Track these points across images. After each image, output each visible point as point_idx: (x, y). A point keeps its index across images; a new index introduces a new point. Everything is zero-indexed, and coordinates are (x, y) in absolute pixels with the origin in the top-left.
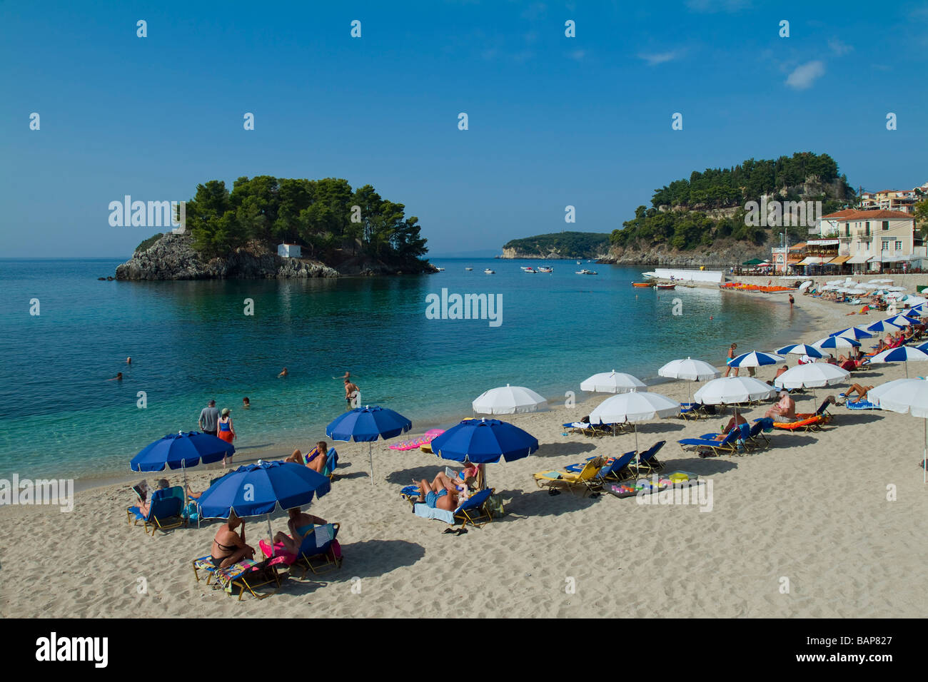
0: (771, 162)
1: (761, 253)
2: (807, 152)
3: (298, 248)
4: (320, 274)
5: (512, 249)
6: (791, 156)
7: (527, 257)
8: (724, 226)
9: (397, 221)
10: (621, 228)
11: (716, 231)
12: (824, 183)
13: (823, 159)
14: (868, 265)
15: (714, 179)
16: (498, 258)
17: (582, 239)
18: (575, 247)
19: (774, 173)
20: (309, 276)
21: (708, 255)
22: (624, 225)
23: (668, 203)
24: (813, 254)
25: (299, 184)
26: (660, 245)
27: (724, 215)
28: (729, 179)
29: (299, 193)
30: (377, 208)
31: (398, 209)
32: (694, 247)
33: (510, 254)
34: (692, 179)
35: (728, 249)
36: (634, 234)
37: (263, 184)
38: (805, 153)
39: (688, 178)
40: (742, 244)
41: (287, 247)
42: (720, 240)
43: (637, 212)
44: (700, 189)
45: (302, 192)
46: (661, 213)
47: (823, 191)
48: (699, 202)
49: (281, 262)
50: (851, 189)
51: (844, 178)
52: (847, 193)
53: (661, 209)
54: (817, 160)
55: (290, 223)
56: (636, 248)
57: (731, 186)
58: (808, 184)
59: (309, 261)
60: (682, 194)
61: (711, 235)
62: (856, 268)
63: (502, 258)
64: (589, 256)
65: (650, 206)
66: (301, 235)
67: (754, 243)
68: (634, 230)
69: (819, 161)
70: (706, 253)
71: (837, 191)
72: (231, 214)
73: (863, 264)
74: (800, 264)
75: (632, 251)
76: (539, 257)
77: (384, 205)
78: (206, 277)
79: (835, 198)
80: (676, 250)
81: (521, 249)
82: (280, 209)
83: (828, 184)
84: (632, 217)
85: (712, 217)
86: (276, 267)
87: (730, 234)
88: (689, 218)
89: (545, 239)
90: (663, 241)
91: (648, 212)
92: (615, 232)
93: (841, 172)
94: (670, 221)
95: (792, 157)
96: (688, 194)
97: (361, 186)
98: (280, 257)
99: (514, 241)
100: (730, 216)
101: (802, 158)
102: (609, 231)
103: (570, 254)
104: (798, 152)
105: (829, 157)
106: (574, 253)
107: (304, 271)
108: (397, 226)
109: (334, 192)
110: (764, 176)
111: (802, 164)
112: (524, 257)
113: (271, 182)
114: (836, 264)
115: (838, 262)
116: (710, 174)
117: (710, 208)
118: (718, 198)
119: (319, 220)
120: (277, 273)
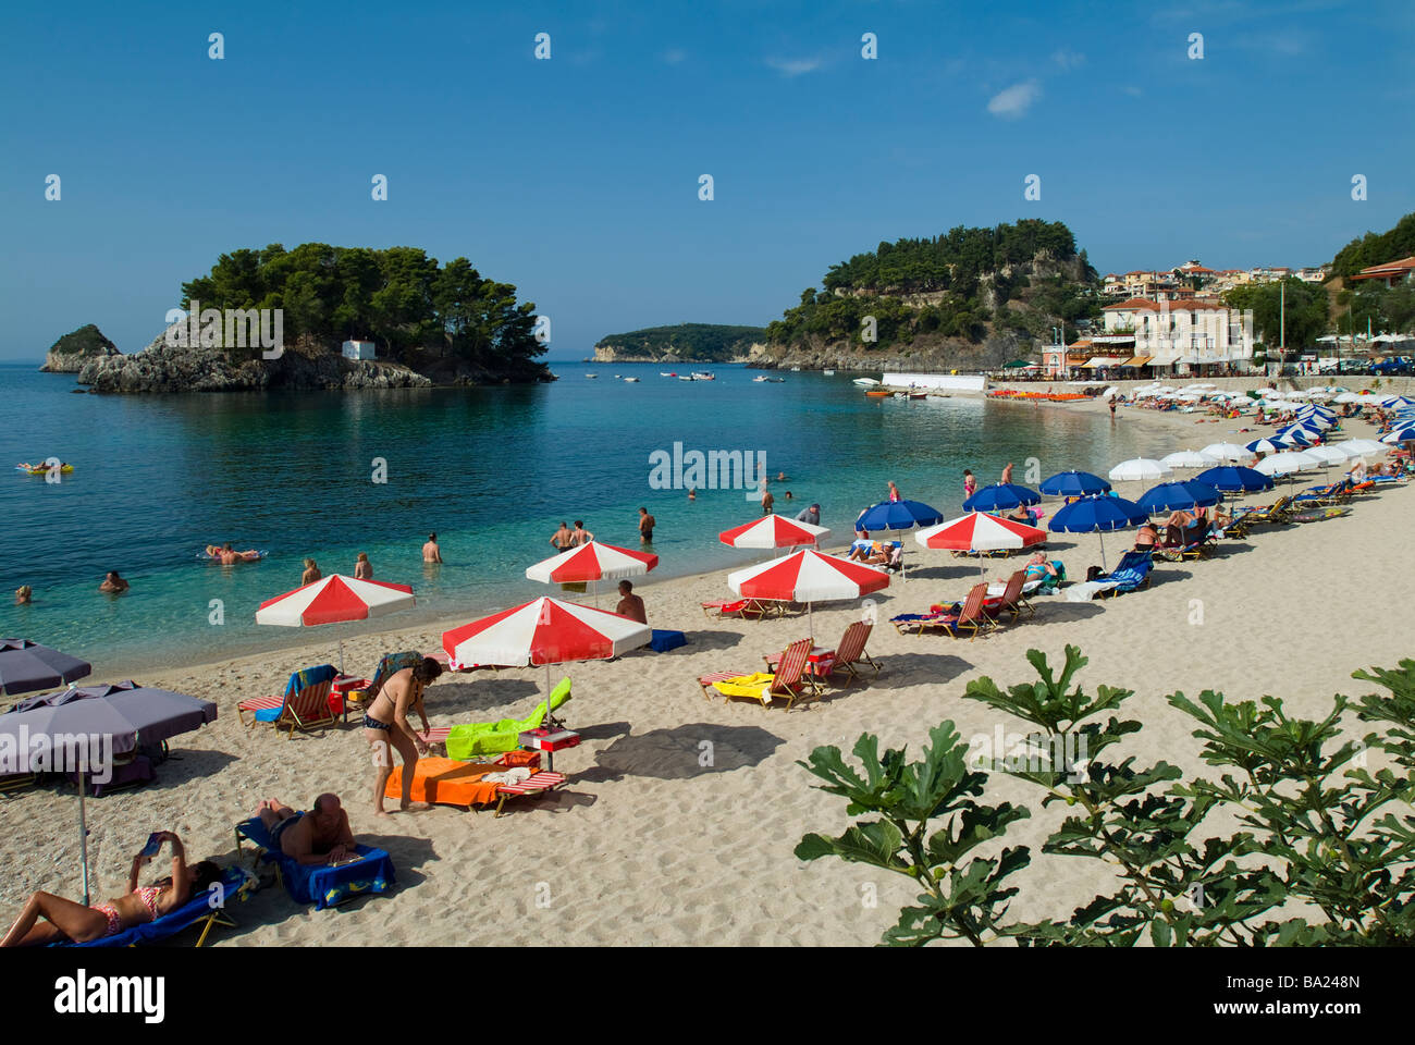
0: (987, 231)
1: (979, 353)
2: (1035, 218)
3: (372, 346)
4: (406, 382)
5: (609, 348)
6: (1013, 224)
7: (631, 359)
8: (929, 317)
9: (506, 309)
10: (782, 320)
11: (918, 324)
12: (1058, 260)
13: (1057, 229)
14: (1174, 366)
15: (912, 253)
16: (588, 361)
17: (711, 335)
18: (701, 344)
19: (991, 246)
20: (391, 386)
21: (908, 355)
22: (785, 314)
23: (848, 285)
24: (1100, 354)
25: (367, 255)
26: (839, 342)
27: (926, 302)
28: (933, 254)
29: (367, 268)
30: (475, 290)
31: (507, 291)
32: (888, 346)
33: (606, 355)
34: (880, 252)
35: (935, 348)
36: (802, 327)
37: (315, 254)
38: (1031, 220)
39: (875, 252)
40: (952, 341)
41: (357, 344)
42: (923, 336)
43: (803, 297)
44: (892, 265)
45: (372, 267)
46: (839, 299)
47: (1058, 271)
48: (891, 283)
49: (347, 367)
50: (1092, 268)
51: (1084, 254)
52: (1087, 274)
53: (838, 292)
54: (1048, 229)
55: (360, 310)
56: (805, 347)
57: (935, 262)
58: (1039, 261)
59: (389, 365)
60: (868, 273)
61: (910, 329)
62: (1158, 370)
63: (595, 361)
64: (721, 358)
65: (821, 289)
66: (373, 327)
67: (971, 341)
68: (801, 321)
69: (1051, 231)
70: (904, 353)
71: (1075, 272)
72: (277, 298)
73: (1167, 367)
74: (1085, 366)
75: (798, 352)
76: (649, 360)
77: (485, 286)
78: (238, 388)
79: (1073, 281)
80: (862, 350)
81: (623, 348)
82: (348, 290)
83: (1063, 262)
84: (797, 303)
85: (910, 304)
86: (341, 373)
87: (936, 328)
88: (879, 305)
89: (656, 333)
90: (842, 337)
91: (820, 297)
92: (774, 325)
93: (1079, 247)
94: (853, 309)
95: (1015, 225)
96: (876, 273)
97: (452, 259)
98: (346, 359)
99: (612, 337)
100: (936, 303)
101: (1029, 227)
102: (764, 324)
103: (695, 357)
104: (1023, 219)
105: (1064, 227)
106: (699, 354)
107: (383, 378)
108: (506, 315)
109: (412, 267)
110: (979, 250)
111: (1028, 235)
112: (627, 359)
113: (327, 252)
114: (1135, 366)
115: (1136, 363)
116: (905, 246)
117: (908, 293)
118: (917, 279)
119: (401, 306)
120: (344, 382)
